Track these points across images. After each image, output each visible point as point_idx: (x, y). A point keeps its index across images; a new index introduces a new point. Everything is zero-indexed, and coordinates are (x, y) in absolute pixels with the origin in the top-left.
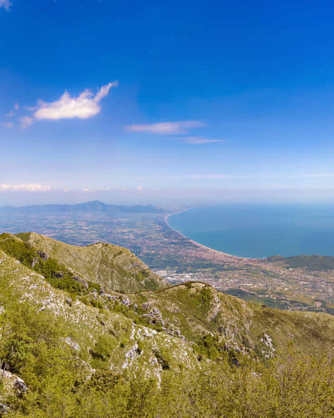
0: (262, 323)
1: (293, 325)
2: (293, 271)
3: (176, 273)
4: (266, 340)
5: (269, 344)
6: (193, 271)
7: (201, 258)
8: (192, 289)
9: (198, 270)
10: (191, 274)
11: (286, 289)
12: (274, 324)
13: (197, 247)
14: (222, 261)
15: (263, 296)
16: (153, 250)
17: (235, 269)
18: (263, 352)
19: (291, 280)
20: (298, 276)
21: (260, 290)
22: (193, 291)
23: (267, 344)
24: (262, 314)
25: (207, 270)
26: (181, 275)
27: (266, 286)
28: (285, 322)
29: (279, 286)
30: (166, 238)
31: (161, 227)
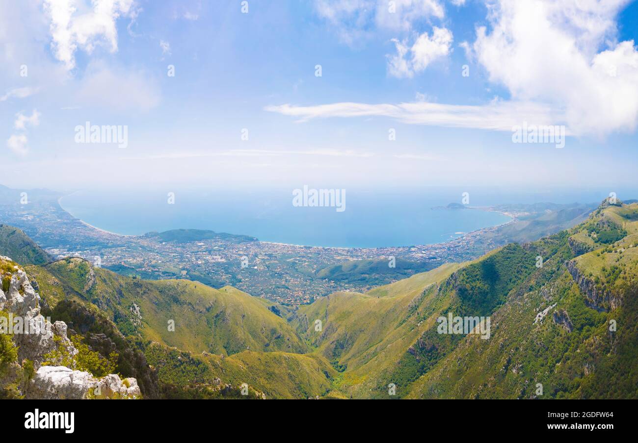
0: (132, 294)
1: (158, 292)
2: (166, 245)
3: (68, 251)
4: (135, 309)
5: (137, 313)
6: (82, 249)
7: (89, 237)
8: (71, 264)
9: (86, 248)
10: (80, 252)
11: (160, 261)
12: (142, 294)
13: (85, 226)
14: (107, 239)
15: (140, 269)
16: (48, 230)
17: (119, 246)
18: (132, 320)
19: (164, 253)
20: (169, 248)
21: (138, 264)
22: (71, 265)
23: (135, 313)
24: (132, 285)
25: (94, 248)
26: (71, 253)
27: (144, 260)
28: (152, 291)
29: (154, 259)
30: (59, 218)
31: (55, 208)
